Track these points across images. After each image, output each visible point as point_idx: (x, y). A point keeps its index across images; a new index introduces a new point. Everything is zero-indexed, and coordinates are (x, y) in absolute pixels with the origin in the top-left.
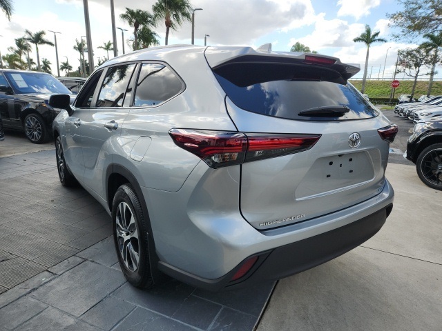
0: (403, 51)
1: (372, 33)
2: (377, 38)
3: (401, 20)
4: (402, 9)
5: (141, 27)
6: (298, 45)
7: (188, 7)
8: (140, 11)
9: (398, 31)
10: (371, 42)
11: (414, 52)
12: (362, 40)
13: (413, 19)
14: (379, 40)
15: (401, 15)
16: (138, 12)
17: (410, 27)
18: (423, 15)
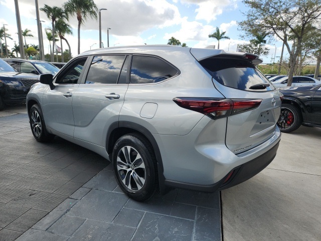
0: (241, 46)
1: (221, 33)
2: (223, 36)
3: (245, 26)
4: (245, 19)
5: (57, 19)
6: (173, 38)
7: (95, 7)
8: (56, 7)
9: (243, 33)
10: (220, 39)
11: (248, 46)
12: (215, 37)
13: (251, 26)
14: (225, 37)
15: (245, 23)
16: (55, 8)
17: (250, 31)
18: (258, 24)
